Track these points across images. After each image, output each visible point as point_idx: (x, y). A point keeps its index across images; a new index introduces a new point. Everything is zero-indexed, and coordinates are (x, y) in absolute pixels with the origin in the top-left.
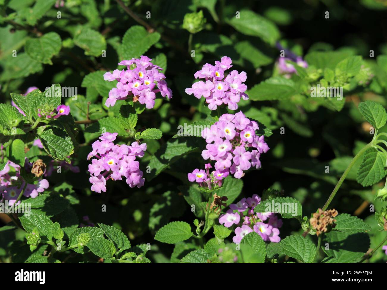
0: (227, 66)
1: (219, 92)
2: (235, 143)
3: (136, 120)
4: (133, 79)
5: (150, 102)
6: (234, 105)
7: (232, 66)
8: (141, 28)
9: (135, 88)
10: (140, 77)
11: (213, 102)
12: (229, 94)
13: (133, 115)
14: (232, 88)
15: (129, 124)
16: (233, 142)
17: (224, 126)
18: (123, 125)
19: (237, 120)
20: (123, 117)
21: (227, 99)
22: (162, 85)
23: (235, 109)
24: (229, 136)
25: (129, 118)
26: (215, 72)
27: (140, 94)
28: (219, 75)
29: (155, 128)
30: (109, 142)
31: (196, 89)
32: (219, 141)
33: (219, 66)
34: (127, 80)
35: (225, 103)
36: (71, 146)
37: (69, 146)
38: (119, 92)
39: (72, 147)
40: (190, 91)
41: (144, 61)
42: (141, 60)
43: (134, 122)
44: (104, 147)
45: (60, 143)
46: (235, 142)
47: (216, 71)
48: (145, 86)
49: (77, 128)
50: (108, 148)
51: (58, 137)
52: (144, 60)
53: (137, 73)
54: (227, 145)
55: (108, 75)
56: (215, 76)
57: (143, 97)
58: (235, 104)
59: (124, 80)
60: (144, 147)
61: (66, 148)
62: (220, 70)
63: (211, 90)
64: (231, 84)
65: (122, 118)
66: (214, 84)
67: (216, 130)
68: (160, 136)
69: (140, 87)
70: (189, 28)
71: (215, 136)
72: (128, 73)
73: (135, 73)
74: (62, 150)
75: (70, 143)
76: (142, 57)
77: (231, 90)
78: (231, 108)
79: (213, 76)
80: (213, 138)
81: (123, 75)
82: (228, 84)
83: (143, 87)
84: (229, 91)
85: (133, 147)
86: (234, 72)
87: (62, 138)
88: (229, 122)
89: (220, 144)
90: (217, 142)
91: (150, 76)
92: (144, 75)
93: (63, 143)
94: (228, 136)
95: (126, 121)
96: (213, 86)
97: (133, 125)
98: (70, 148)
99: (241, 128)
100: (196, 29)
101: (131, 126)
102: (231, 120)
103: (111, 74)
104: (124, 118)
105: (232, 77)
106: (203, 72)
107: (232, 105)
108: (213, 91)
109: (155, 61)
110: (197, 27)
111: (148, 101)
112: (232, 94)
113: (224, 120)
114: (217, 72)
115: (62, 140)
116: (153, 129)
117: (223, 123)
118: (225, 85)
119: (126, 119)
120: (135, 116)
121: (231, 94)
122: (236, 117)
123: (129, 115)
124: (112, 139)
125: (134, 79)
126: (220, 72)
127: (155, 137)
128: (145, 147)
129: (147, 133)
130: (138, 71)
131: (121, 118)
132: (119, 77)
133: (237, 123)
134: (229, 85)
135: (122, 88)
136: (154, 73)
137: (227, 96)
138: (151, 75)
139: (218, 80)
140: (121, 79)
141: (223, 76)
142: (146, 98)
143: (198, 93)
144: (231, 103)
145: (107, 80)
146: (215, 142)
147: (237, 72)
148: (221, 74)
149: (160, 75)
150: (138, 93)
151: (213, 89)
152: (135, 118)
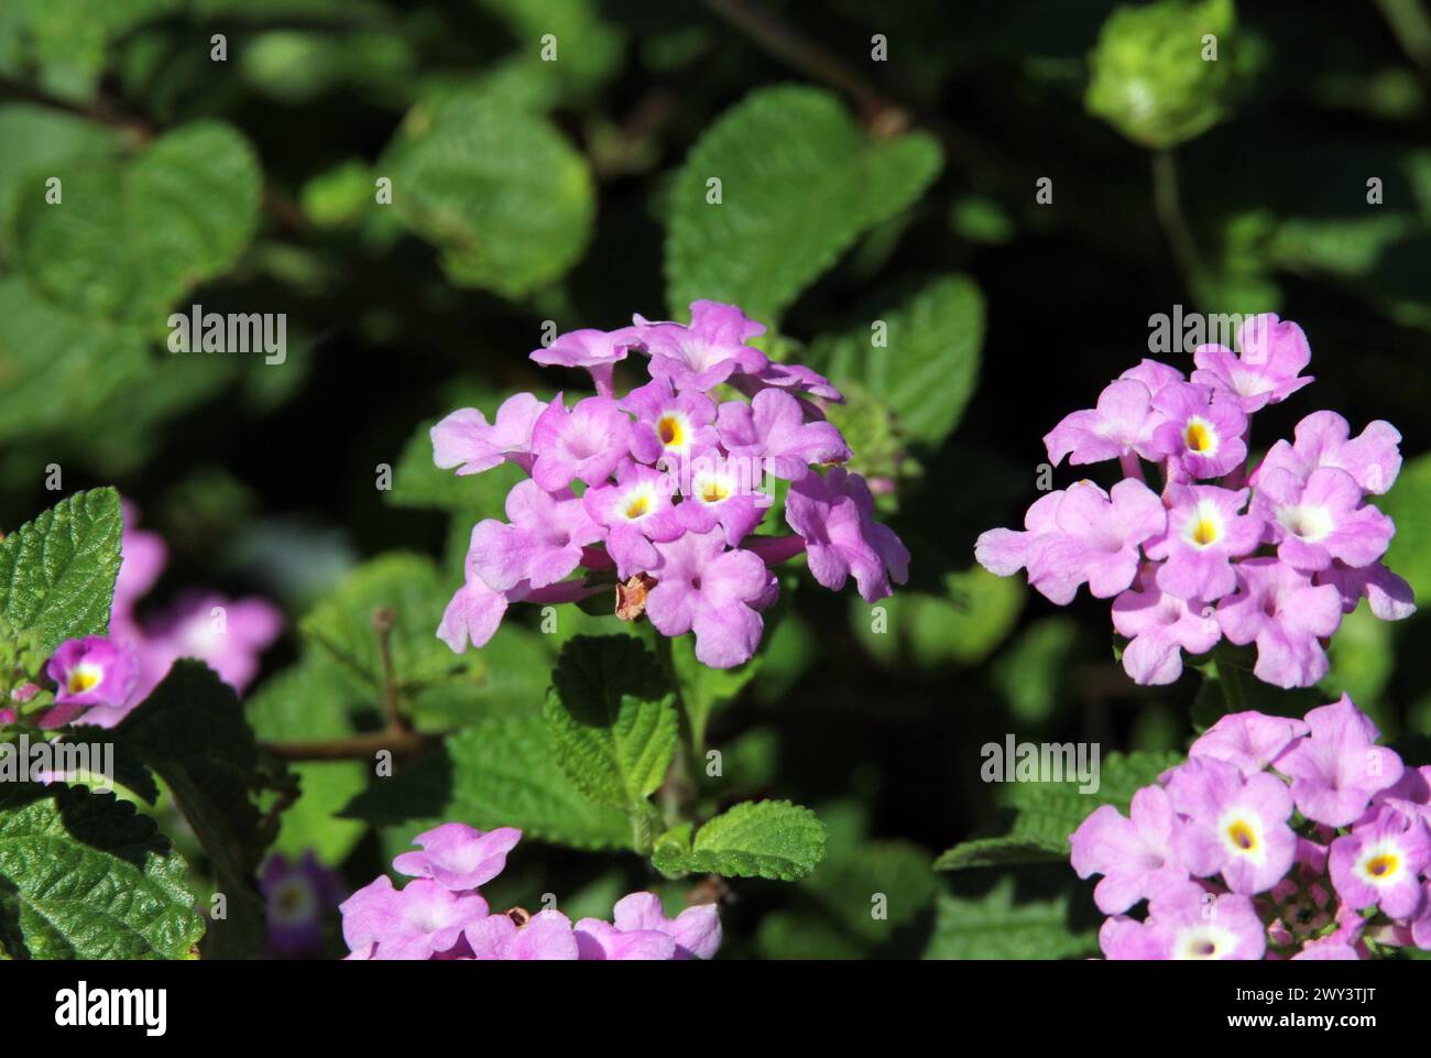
0: (1279, 379)
1: (1195, 559)
2: (1305, 917)
3: (665, 742)
4: (618, 459)
5: (722, 621)
6: (1300, 653)
7: (1308, 380)
8: (817, 106)
9: (624, 528)
10: (668, 448)
11: (1157, 633)
12: (1265, 574)
13: (646, 709)
14: (1289, 537)
15: (614, 768)
16: (1292, 912)
17: (1215, 797)
18: (570, 774)
19: (1310, 761)
20: (574, 717)
21: (1250, 613)
22: (823, 506)
23: (1304, 681)
24: (1252, 867)
25: (617, 730)
26: (1185, 425)
27: (661, 562)
28: (1215, 443)
29: (788, 802)
30: (460, 894)
31: (1047, 536)
32: (1180, 904)
33: (1215, 383)
34: (579, 466)
35: (1239, 639)
36: (181, 922)
37: (173, 919)
38: (517, 547)
39: (188, 928)
40: (1011, 549)
41: (712, 339)
42: (693, 335)
43: (654, 756)
44: (424, 929)
45: (111, 897)
46: (1308, 906)
47: (1188, 412)
48: (697, 509)
49: (274, 788)
50: (443, 932)
51: (95, 852)
52: (709, 328)
53: (646, 421)
54: (1233, 929)
55: (463, 430)
56: (1179, 452)
57: (679, 583)
58: (1308, 648)
59: (558, 462)
60: (705, 930)
61: (146, 931)
62: (1221, 407)
63: (1141, 549)
64: (1289, 509)
65: (569, 729)
66: (1167, 506)
67: (1165, 821)
68: (813, 854)
69: (662, 517)
70: (1127, 109)
71: (1158, 863)
72: (585, 416)
73: (633, 419)
74: (117, 946)
75: (176, 898)
76: (702, 313)
77: (1281, 551)
78: (1278, 675)
79: (1164, 448)
80: (1144, 881)
81: (555, 433)
82: (1268, 502)
83: (681, 515)
84: (1266, 551)
85: (618, 932)
86: (1319, 426)
87: (127, 865)
88: (1252, 769)
89: (1186, 921)
90: (1162, 908)
91: (739, 442)
92: (696, 435)
93: (130, 899)
94: (1243, 868)
95: (596, 748)
96: (1158, 519)
97: (644, 777)
98: (175, 933)
99: (1339, 811)
100: (1175, 117)
101: (631, 780)
102: (1271, 756)
103: (485, 424)
104: (584, 728)
105: (1299, 460)
106: (1103, 420)
107: (1282, 654)
108: (1154, 553)
109: (907, 328)
110: (1176, 100)
111: (716, 615)
112: (1292, 577)
113: (1224, 754)
114: (1196, 421)
115: (123, 873)
116: (775, 805)
117: (1213, 772)
118: (1243, 511)
119: (594, 733)
120: (658, 713)
121: (1283, 577)
122: (1309, 735)
123: (617, 705)
124: (473, 875)
125: (623, 464)
126: (1220, 425)
127: (773, 860)
128: (708, 934)
129: (731, 836)
130: (656, 408)
131: (562, 726)
132: (527, 448)
133: (1307, 776)
134: (1273, 515)
135: (545, 522)
136: (769, 421)
137: (1255, 592)
138: (747, 434)
139: (1200, 477)
140: (536, 456)
141: (1240, 451)
142: (697, 597)
143: (1054, 568)
144: (1281, 638)
145: (454, 464)
146: (1152, 907)
147: (1342, 425)
148: (1225, 440)
149: (808, 439)
150: (645, 555)
151: (1156, 539)
152: (658, 732)
